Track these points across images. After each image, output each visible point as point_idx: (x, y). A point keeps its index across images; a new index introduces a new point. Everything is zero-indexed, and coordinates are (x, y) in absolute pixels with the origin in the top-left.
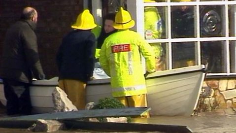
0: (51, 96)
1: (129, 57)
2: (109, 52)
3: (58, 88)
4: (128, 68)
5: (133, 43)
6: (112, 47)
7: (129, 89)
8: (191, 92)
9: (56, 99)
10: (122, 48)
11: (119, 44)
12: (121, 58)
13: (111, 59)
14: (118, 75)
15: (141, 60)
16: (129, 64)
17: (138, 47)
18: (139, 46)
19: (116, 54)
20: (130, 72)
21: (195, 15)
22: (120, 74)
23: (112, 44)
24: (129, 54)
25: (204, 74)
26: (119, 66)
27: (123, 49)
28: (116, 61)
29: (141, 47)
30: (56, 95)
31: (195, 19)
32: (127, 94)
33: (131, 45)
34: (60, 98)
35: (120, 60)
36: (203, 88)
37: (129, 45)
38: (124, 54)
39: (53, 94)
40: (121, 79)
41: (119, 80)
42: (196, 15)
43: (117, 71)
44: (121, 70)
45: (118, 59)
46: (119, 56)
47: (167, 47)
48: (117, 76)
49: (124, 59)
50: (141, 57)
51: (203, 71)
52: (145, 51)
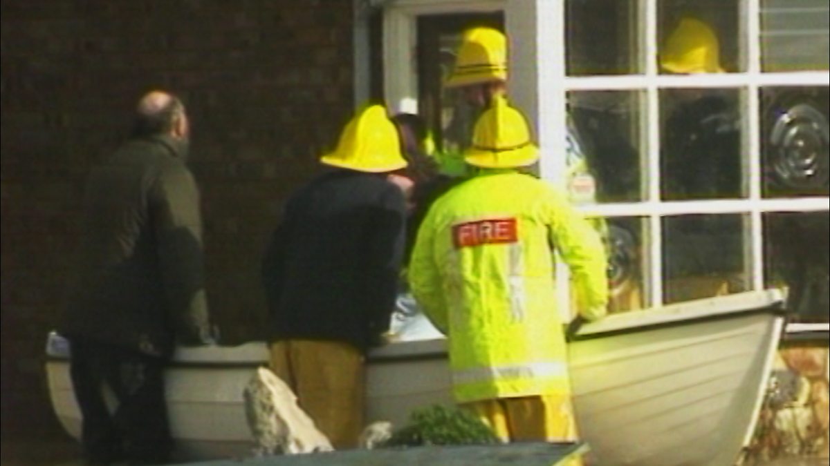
0: (241, 399)
1: (513, 260)
2: (443, 245)
3: (265, 374)
4: (509, 301)
5: (526, 213)
6: (456, 229)
7: (512, 373)
8: (735, 383)
9: (258, 410)
10: (488, 231)
11: (478, 219)
12: (484, 267)
13: (449, 270)
14: (474, 322)
15: (554, 277)
16: (512, 287)
17: (545, 231)
18: (549, 227)
19: (468, 253)
20: (516, 313)
21: (743, 121)
22: (481, 322)
23: (454, 218)
24: (512, 253)
25: (779, 322)
26: (478, 292)
27: (493, 233)
28: (468, 274)
29: (555, 228)
30: (258, 397)
31: (744, 134)
32: (505, 389)
33: (519, 221)
34: (272, 409)
35: (483, 275)
36: (773, 374)
37: (512, 222)
38: (495, 252)
39: (247, 395)
40: (483, 338)
41: (478, 340)
42: (748, 122)
43: (468, 311)
44: (485, 309)
45: (476, 269)
46: (476, 260)
47: (645, 229)
48: (470, 329)
49: (493, 267)
50: (554, 265)
51: (774, 310)
52: (571, 243)
